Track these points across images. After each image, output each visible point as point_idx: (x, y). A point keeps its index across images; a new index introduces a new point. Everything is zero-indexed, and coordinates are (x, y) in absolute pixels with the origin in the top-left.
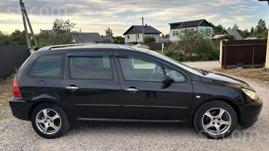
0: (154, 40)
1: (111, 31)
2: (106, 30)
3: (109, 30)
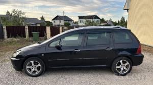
0: (69, 24)
1: (44, 18)
2: (41, 17)
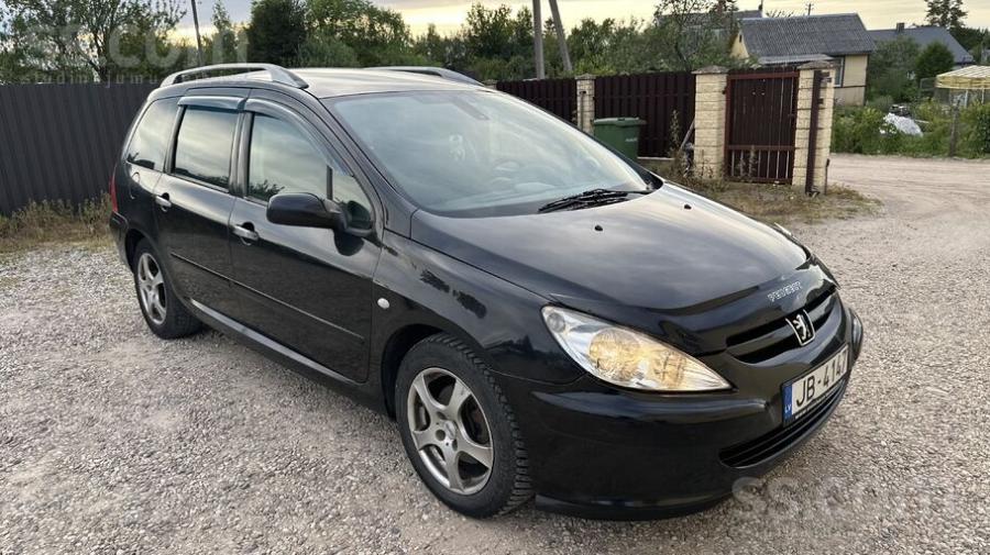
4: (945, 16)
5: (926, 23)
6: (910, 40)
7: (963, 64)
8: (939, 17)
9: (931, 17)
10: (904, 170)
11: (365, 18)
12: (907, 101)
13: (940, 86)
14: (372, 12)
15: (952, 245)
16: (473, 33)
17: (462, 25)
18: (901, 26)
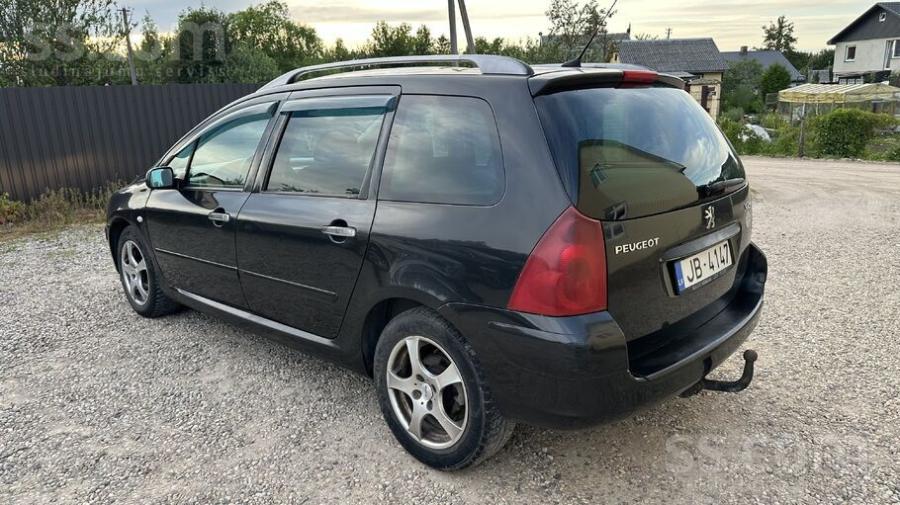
1: (791, 30)
2: (768, 28)
3: (781, 27)
4: (779, 41)
5: (764, 47)
6: (754, 60)
7: (799, 82)
8: (775, 42)
9: (768, 42)
10: (767, 167)
11: (283, 33)
12: (754, 112)
13: (782, 100)
14: (289, 27)
15: (821, 221)
16: (378, 47)
17: (368, 40)
18: (745, 49)
